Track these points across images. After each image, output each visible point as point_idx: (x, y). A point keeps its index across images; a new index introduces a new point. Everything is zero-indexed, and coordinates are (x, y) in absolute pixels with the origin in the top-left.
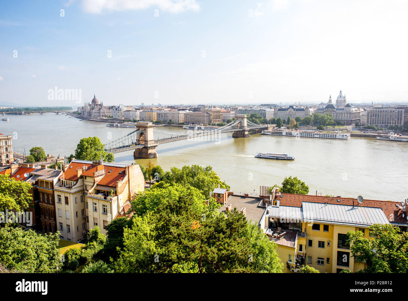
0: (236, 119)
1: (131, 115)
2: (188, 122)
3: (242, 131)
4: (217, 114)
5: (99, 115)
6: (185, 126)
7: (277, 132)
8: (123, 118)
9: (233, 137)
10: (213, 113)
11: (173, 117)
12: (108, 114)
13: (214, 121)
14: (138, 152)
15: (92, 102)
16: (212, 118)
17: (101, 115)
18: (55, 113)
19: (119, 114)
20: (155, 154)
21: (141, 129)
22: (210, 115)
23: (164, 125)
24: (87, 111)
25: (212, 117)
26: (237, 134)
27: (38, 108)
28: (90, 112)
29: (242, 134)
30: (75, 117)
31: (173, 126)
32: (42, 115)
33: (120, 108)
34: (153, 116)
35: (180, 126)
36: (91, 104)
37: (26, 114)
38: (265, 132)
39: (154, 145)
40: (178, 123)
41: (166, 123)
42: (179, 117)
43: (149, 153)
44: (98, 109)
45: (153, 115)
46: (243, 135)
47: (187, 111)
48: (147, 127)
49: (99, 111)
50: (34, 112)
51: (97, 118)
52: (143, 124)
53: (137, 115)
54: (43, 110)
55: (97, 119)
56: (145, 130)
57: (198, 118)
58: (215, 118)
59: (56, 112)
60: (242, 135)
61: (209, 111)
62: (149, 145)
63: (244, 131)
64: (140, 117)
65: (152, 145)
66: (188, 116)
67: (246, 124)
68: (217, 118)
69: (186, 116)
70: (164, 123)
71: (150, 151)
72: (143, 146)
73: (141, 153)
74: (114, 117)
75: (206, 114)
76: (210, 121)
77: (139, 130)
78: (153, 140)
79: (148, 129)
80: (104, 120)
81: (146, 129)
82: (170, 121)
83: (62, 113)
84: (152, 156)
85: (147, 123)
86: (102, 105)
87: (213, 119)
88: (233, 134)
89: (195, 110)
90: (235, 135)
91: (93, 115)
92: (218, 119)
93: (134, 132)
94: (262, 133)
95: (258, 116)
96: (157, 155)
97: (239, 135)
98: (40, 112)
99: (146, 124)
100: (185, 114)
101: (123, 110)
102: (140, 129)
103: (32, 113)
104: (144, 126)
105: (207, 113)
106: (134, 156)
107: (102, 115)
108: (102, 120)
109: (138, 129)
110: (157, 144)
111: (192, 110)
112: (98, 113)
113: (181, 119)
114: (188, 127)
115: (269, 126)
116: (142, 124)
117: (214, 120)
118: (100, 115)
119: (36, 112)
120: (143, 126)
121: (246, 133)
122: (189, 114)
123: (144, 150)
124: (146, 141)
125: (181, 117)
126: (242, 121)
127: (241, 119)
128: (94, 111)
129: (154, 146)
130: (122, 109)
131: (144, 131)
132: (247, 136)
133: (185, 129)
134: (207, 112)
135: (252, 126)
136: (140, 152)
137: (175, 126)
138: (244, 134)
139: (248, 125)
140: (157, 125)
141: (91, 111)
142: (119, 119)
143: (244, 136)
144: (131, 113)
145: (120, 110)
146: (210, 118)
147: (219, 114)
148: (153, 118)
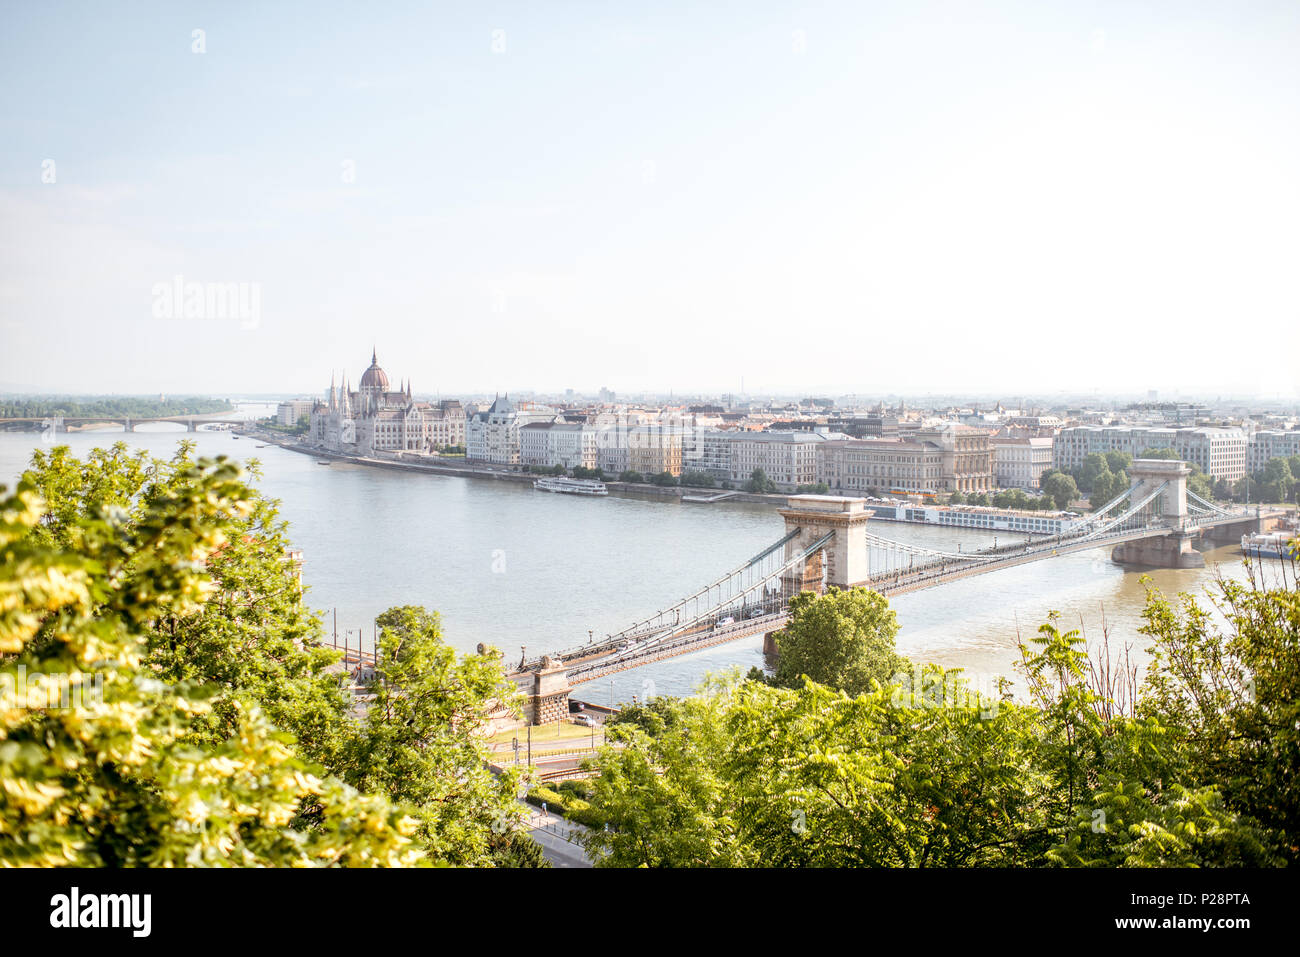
1: (554, 444)
2: (834, 484)
3: (1170, 536)
4: (976, 449)
5: (397, 439)
8: (515, 458)
10: (957, 445)
11: (762, 456)
12: (439, 438)
13: (960, 483)
15: (362, 384)
16: (954, 467)
17: (409, 439)
18: (185, 428)
19: (498, 439)
21: (808, 532)
22: (944, 453)
23: (726, 493)
24: (341, 421)
25: (951, 463)
26: (1141, 552)
27: (108, 404)
28: (355, 426)
29: (1165, 552)
30: (282, 446)
34: (661, 454)
36: (355, 388)
37: (70, 429)
44: (392, 415)
46: (1170, 555)
47: (825, 433)
48: (842, 522)
49: (397, 424)
50: (98, 421)
51: (393, 456)
52: (827, 506)
53: (583, 445)
54: (126, 410)
55: (389, 459)
56: (833, 534)
57: (886, 467)
58: (967, 466)
59: (185, 423)
60: (1168, 559)
61: (940, 434)
63: (1178, 536)
64: (598, 456)
66: (838, 456)
67: (1182, 507)
68: (974, 466)
69: (827, 458)
70: (726, 487)
74: (469, 454)
75: (923, 450)
76: (944, 483)
77: (799, 534)
79: (849, 531)
80: (428, 461)
81: (840, 532)
82: (757, 475)
83: (210, 428)
86: (409, 395)
87: (958, 472)
89: (856, 428)
91: (371, 438)
92: (977, 470)
93: (770, 550)
97: (1152, 557)
98: (119, 422)
99: (841, 507)
100: (818, 447)
101: (516, 422)
102: (804, 531)
103: (91, 422)
104: (831, 515)
105: (932, 444)
107: (411, 442)
109: (793, 527)
111: (841, 427)
112: (392, 433)
113: (799, 470)
117: (964, 476)
118: (400, 442)
119: (104, 421)
120: (825, 515)
121: (1186, 547)
128: (375, 424)
130: (510, 416)
132: (1192, 562)
134: (929, 439)
138: (1176, 551)
141: (360, 423)
142: (493, 462)
143: (1176, 561)
144: (554, 435)
145: (500, 421)
146: (942, 468)
147: (982, 449)
148: (661, 462)
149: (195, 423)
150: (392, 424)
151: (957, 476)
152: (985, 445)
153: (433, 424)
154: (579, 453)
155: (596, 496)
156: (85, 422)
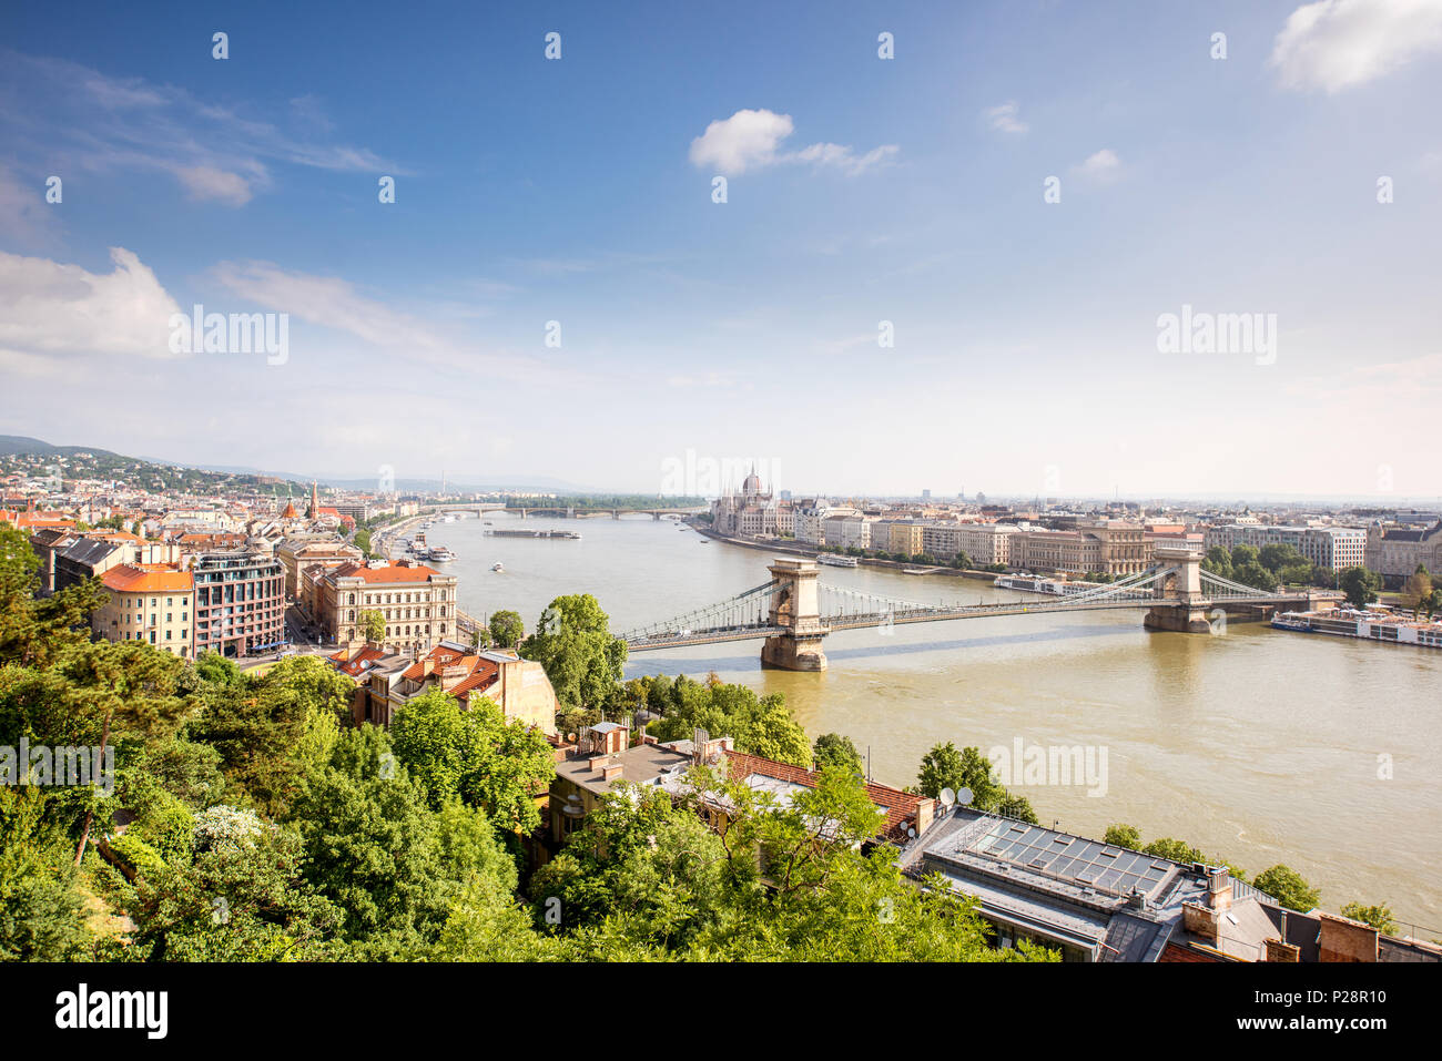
0: (1158, 563)
1: (845, 531)
2: (1021, 564)
3: (1178, 607)
4: (1124, 541)
5: (759, 526)
6: (1000, 576)
7: (1337, 623)
8: (823, 542)
9: (1149, 627)
10: (1112, 537)
11: (973, 543)
12: (783, 526)
13: (1114, 566)
14: (771, 649)
15: (744, 487)
16: (1109, 554)
17: (765, 526)
18: (651, 517)
19: (812, 527)
20: (816, 660)
21: (782, 581)
22: (1101, 543)
23: (936, 569)
24: (728, 514)
25: (1107, 551)
26: (1160, 618)
28: (735, 517)
29: (1177, 619)
30: (697, 530)
31: (965, 575)
32: (617, 519)
33: (817, 507)
34: (910, 539)
35: (987, 574)
37: (578, 516)
38: (1286, 618)
39: (817, 631)
40: (983, 566)
41: (946, 562)
42: (991, 544)
43: (798, 653)
45: (910, 534)
46: (1182, 622)
47: (1026, 526)
48: (796, 576)
49: (759, 516)
50: (600, 511)
51: (751, 537)
52: (790, 565)
53: (863, 532)
55: (749, 540)
56: (793, 582)
57: (1056, 553)
58: (1123, 554)
59: (652, 513)
60: (1180, 626)
61: (1100, 529)
62: (799, 631)
63: (1186, 608)
64: (872, 539)
65: (809, 631)
66: (1024, 543)
67: (1194, 584)
68: (1129, 554)
69: (1018, 545)
70: (939, 564)
71: (802, 649)
72: (783, 633)
73: (779, 652)
74: (797, 537)
75: (1083, 540)
76: (1099, 566)
77: (777, 581)
78: (814, 617)
79: (800, 581)
80: (768, 542)
81: (796, 582)
82: (960, 556)
84: (807, 665)
85: (799, 564)
86: (770, 496)
87: (1112, 558)
88: (1147, 617)
89: (1057, 524)
90: (1155, 622)
91: (742, 525)
93: (763, 588)
94: (1276, 619)
95: (1291, 557)
96: (824, 663)
97: (1169, 622)
98: (612, 512)
99: (796, 566)
100: (1012, 537)
101: (825, 515)
102: (780, 581)
103: (594, 512)
104: (792, 571)
105: (1092, 536)
106: (762, 658)
107: (767, 529)
108: (762, 542)
109: (774, 578)
110: (826, 630)
111: (1045, 522)
113: (998, 554)
114: (1009, 581)
115: (1312, 597)
116: (785, 565)
117: (1131, 561)
119: (603, 511)
120: (788, 570)
121: (1196, 616)
122: (1027, 539)
123: (787, 642)
124: (793, 617)
125: (999, 547)
126: (1180, 573)
127: (1176, 565)
128: (744, 514)
129: (818, 635)
130: (822, 510)
131: (790, 588)
132: (1198, 628)
133: (1000, 587)
134: (1091, 532)
135: (1232, 591)
136: (776, 650)
137: (972, 576)
138: (1186, 619)
139: (1206, 588)
140: (918, 568)
141: (739, 514)
142: (809, 543)
143: (1187, 627)
144: (846, 524)
145: (814, 514)
146: (1099, 554)
147: (1137, 541)
148: (910, 545)
149: (658, 514)
150: (755, 516)
151: (1110, 561)
152: (1139, 537)
153: (785, 516)
154: (860, 538)
155: (850, 567)
156: (590, 512)
